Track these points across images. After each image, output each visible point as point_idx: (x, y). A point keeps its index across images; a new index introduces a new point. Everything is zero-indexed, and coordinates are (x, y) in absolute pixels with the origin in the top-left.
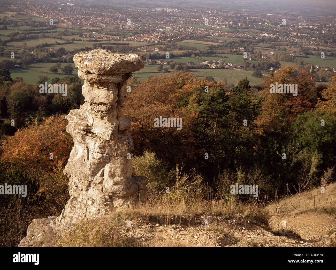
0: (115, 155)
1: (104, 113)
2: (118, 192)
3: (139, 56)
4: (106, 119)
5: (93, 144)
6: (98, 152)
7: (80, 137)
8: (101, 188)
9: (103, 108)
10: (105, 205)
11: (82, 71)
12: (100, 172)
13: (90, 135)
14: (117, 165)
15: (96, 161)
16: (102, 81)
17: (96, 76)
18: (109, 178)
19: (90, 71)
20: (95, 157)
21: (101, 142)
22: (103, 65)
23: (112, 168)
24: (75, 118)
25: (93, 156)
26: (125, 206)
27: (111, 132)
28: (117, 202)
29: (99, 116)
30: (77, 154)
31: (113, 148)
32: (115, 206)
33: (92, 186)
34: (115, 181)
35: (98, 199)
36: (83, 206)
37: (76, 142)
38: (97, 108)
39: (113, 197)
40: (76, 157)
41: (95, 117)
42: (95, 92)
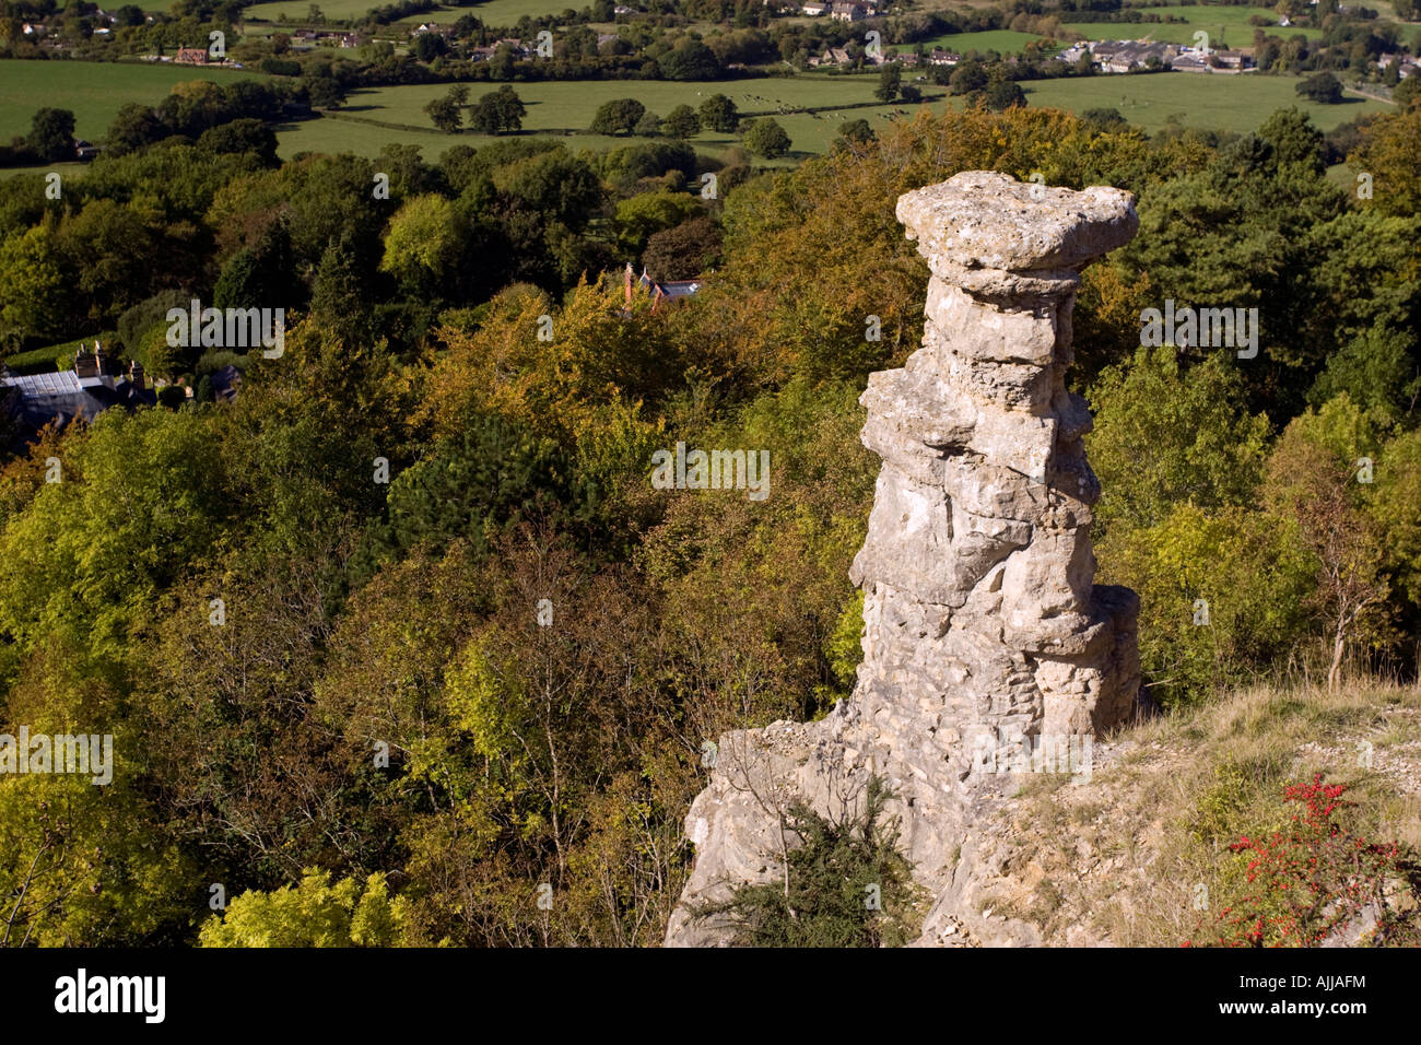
0: (1049, 523)
1: (1017, 389)
2: (1057, 641)
3: (1123, 195)
4: (1023, 407)
5: (976, 489)
6: (992, 516)
7: (926, 465)
8: (997, 630)
9: (1018, 374)
10: (1012, 684)
11: (951, 261)
13: (962, 459)
14: (1053, 556)
15: (981, 543)
16: (1016, 291)
17: (1001, 274)
18: (1026, 597)
19: (983, 260)
20: (979, 528)
21: (1004, 481)
22: (1026, 239)
23: (1036, 564)
24: (901, 402)
25: (973, 525)
26: (1077, 686)
27: (1045, 451)
28: (1050, 673)
29: (1001, 400)
30: (906, 518)
31: (1043, 501)
32: (1042, 687)
33: (957, 623)
34: (1047, 607)
35: (984, 663)
36: (931, 687)
37: (904, 481)
38: (995, 374)
39: (1038, 659)
40: (904, 527)
41: (981, 401)
42: (990, 325)
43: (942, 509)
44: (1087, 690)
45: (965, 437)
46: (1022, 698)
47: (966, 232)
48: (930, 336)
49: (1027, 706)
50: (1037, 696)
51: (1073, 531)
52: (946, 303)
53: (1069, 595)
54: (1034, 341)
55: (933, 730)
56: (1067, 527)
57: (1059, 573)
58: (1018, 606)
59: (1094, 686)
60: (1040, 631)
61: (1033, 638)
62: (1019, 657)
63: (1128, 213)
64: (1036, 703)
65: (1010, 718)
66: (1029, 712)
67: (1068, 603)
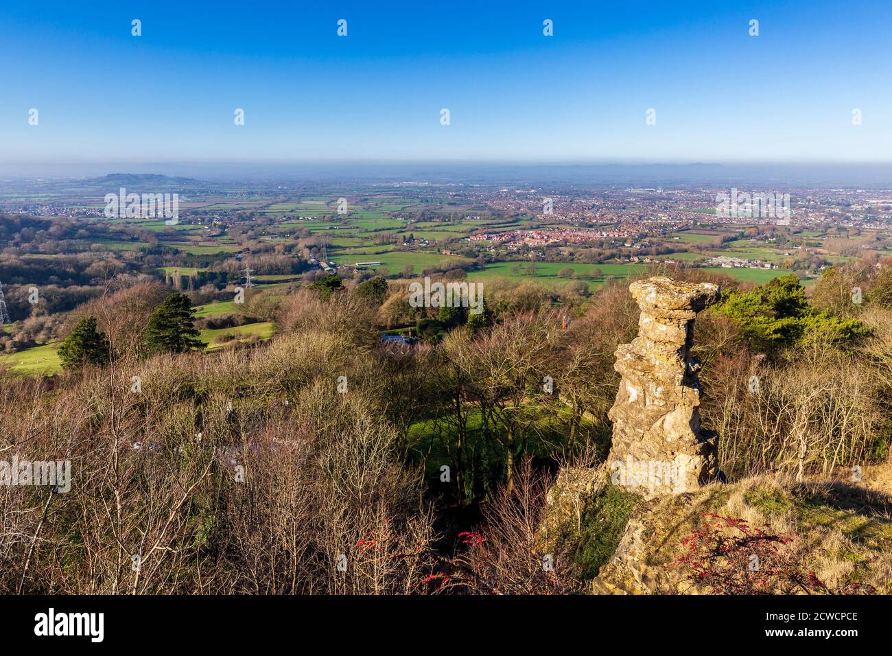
0: (682, 404)
1: (671, 353)
3: (715, 286)
4: (674, 360)
5: (654, 388)
6: (660, 399)
8: (661, 441)
9: (671, 347)
11: (647, 305)
12: (660, 422)
14: (684, 416)
15: (656, 408)
16: (671, 316)
17: (665, 310)
18: (672, 430)
19: (659, 305)
20: (655, 403)
21: (665, 386)
22: (675, 299)
23: (677, 418)
24: (628, 356)
25: (653, 401)
26: (692, 466)
27: (681, 377)
28: (682, 459)
30: (629, 397)
31: (680, 394)
33: (647, 436)
34: (680, 434)
35: (656, 453)
37: (628, 383)
38: (661, 347)
39: (676, 453)
40: (628, 400)
41: (657, 356)
42: (661, 329)
43: (642, 395)
44: (696, 468)
45: (651, 369)
47: (653, 296)
48: (641, 333)
51: (692, 407)
52: (646, 320)
53: (690, 431)
54: (678, 336)
56: (689, 406)
57: (686, 421)
58: (669, 433)
59: (699, 467)
60: (677, 443)
61: (674, 445)
62: (669, 452)
63: (716, 292)
67: (689, 434)
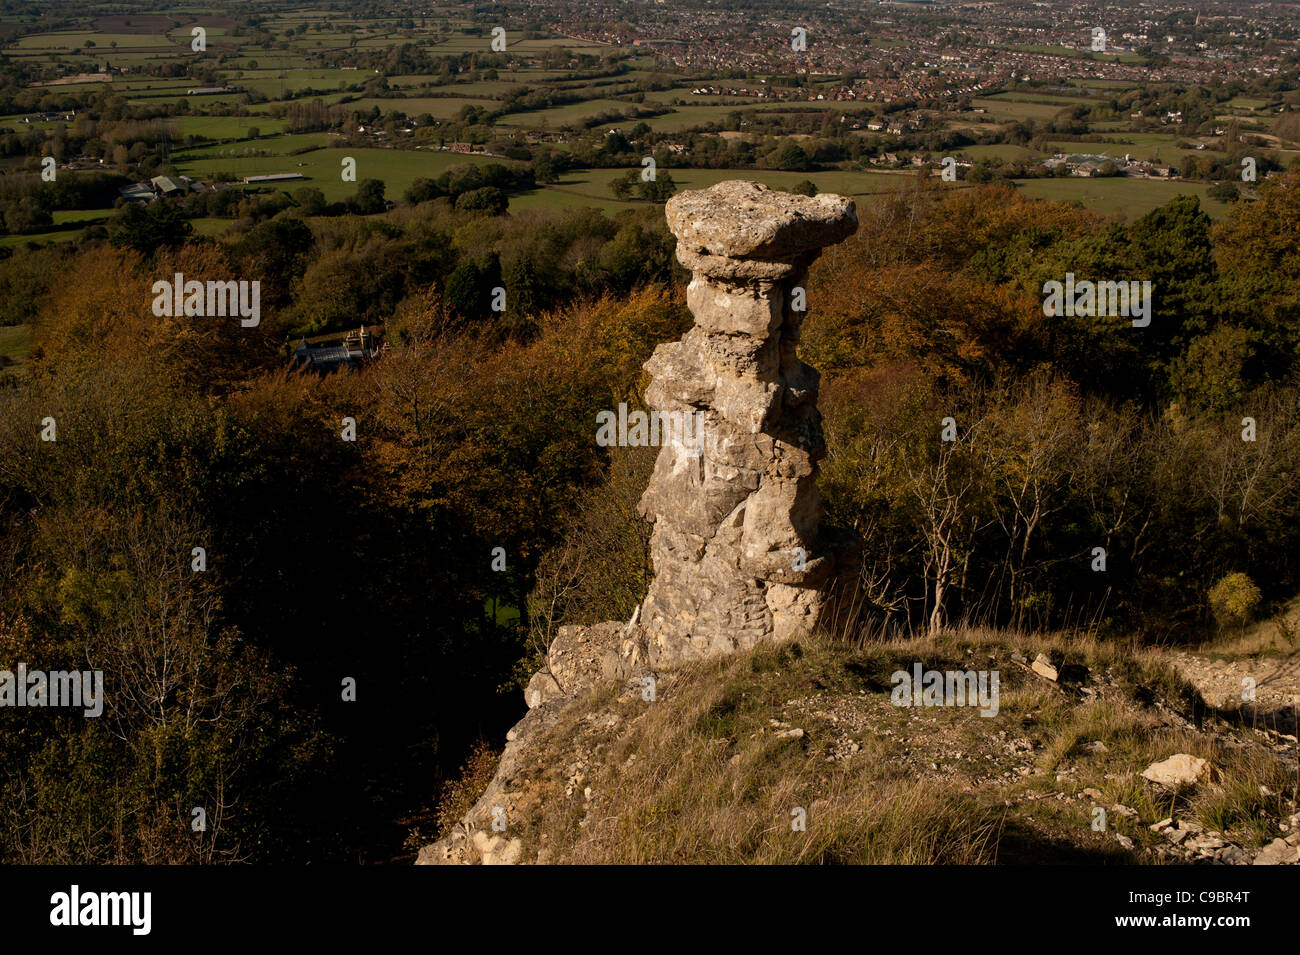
0: (774, 473)
1: (744, 359)
2: (780, 570)
3: (843, 200)
4: (750, 375)
5: (716, 441)
6: (727, 464)
8: (735, 558)
9: (742, 346)
10: (746, 603)
11: (687, 248)
12: (734, 516)
13: (708, 415)
14: (779, 500)
15: (722, 486)
16: (738, 275)
17: (723, 260)
18: (756, 532)
19: (709, 247)
20: (719, 474)
21: (737, 436)
22: (744, 231)
23: (764, 506)
24: (669, 368)
25: (716, 471)
26: (799, 609)
27: (762, 412)
28: (779, 595)
29: (733, 367)
30: (674, 463)
31: (769, 453)
32: (771, 608)
33: (711, 550)
34: (773, 542)
35: (726, 585)
36: (688, 602)
38: (726, 345)
39: (767, 584)
40: (671, 471)
41: (720, 368)
42: (721, 304)
44: (808, 612)
45: (708, 398)
46: (755, 616)
47: (697, 225)
49: (759, 623)
50: (767, 615)
51: (795, 480)
53: (792, 533)
54: (754, 318)
55: (689, 636)
56: (789, 477)
57: (784, 513)
58: (751, 540)
59: (814, 609)
60: (766, 561)
61: (760, 567)
62: (751, 582)
63: (844, 215)
64: (766, 620)
65: (744, 632)
66: (760, 627)
67: (790, 540)
